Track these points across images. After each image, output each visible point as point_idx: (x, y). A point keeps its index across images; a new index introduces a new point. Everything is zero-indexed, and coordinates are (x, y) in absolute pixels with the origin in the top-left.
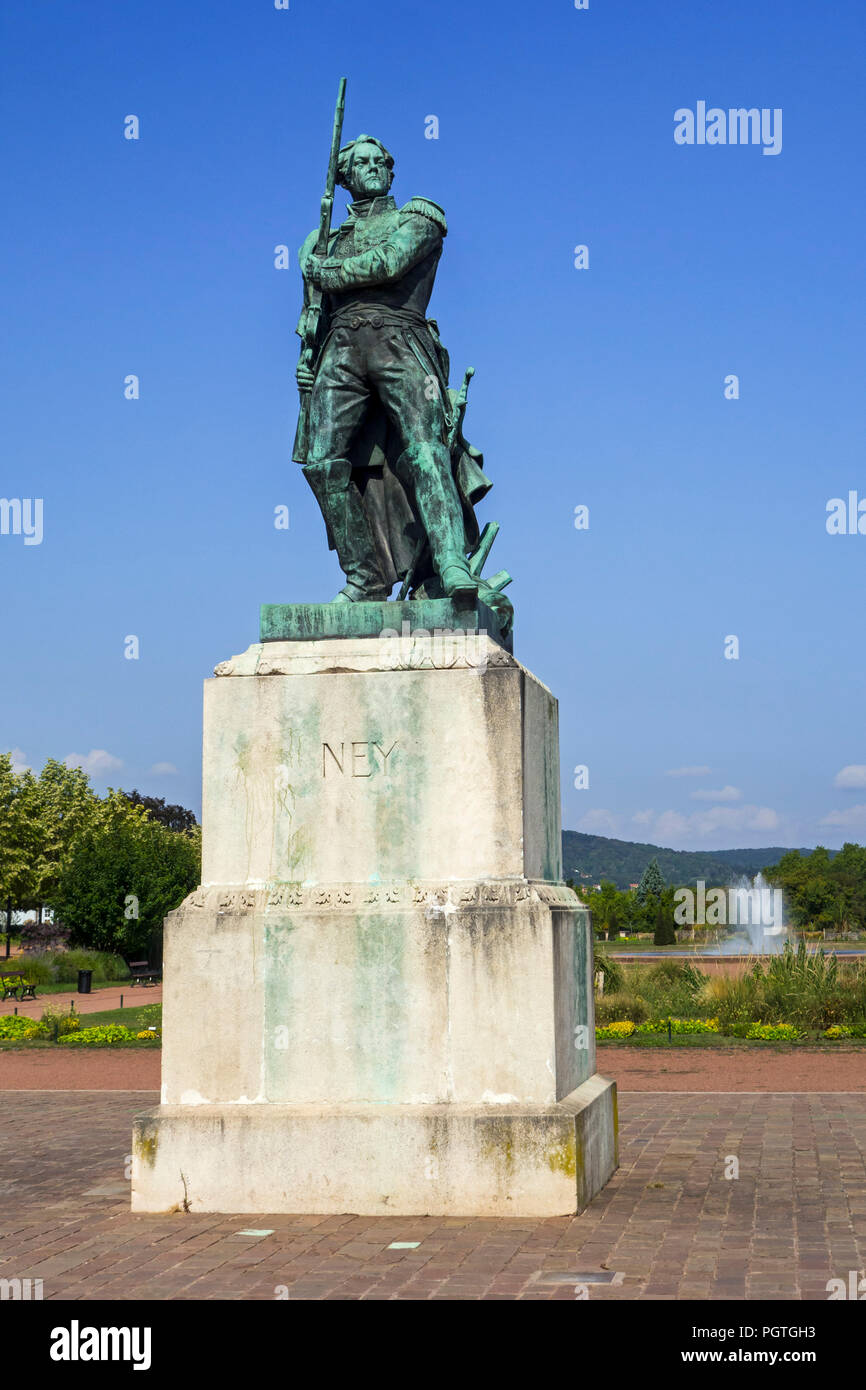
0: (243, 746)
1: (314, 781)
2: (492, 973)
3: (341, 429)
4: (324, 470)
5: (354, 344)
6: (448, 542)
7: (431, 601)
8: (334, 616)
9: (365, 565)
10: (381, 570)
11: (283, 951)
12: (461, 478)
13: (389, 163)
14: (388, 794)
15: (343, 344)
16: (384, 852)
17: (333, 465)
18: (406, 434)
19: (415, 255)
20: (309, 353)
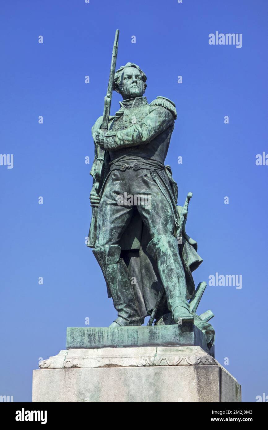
3: (115, 228)
4: (105, 251)
5: (123, 180)
6: (176, 292)
7: (166, 326)
8: (110, 334)
9: (128, 306)
10: (138, 309)
12: (184, 257)
13: (144, 79)
15: (117, 179)
17: (110, 248)
18: (153, 230)
19: (158, 129)
20: (97, 185)
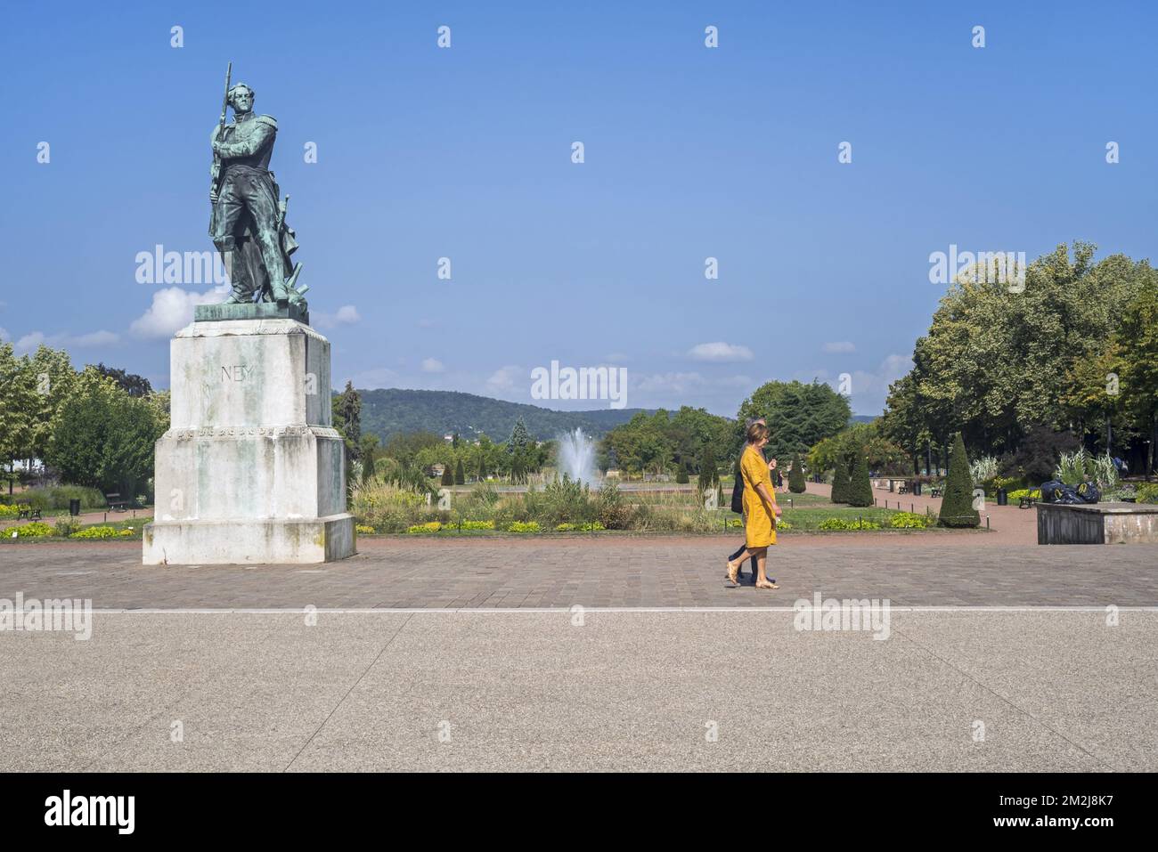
0: (187, 368)
1: (218, 383)
2: (292, 464)
3: (230, 222)
4: (222, 241)
5: (235, 183)
6: (276, 276)
8: (226, 310)
9: (241, 283)
10: (249, 286)
11: (205, 455)
12: (284, 245)
13: (252, 95)
14: (249, 388)
15: (230, 183)
16: (248, 413)
17: (227, 239)
18: (259, 226)
20: (215, 186)
